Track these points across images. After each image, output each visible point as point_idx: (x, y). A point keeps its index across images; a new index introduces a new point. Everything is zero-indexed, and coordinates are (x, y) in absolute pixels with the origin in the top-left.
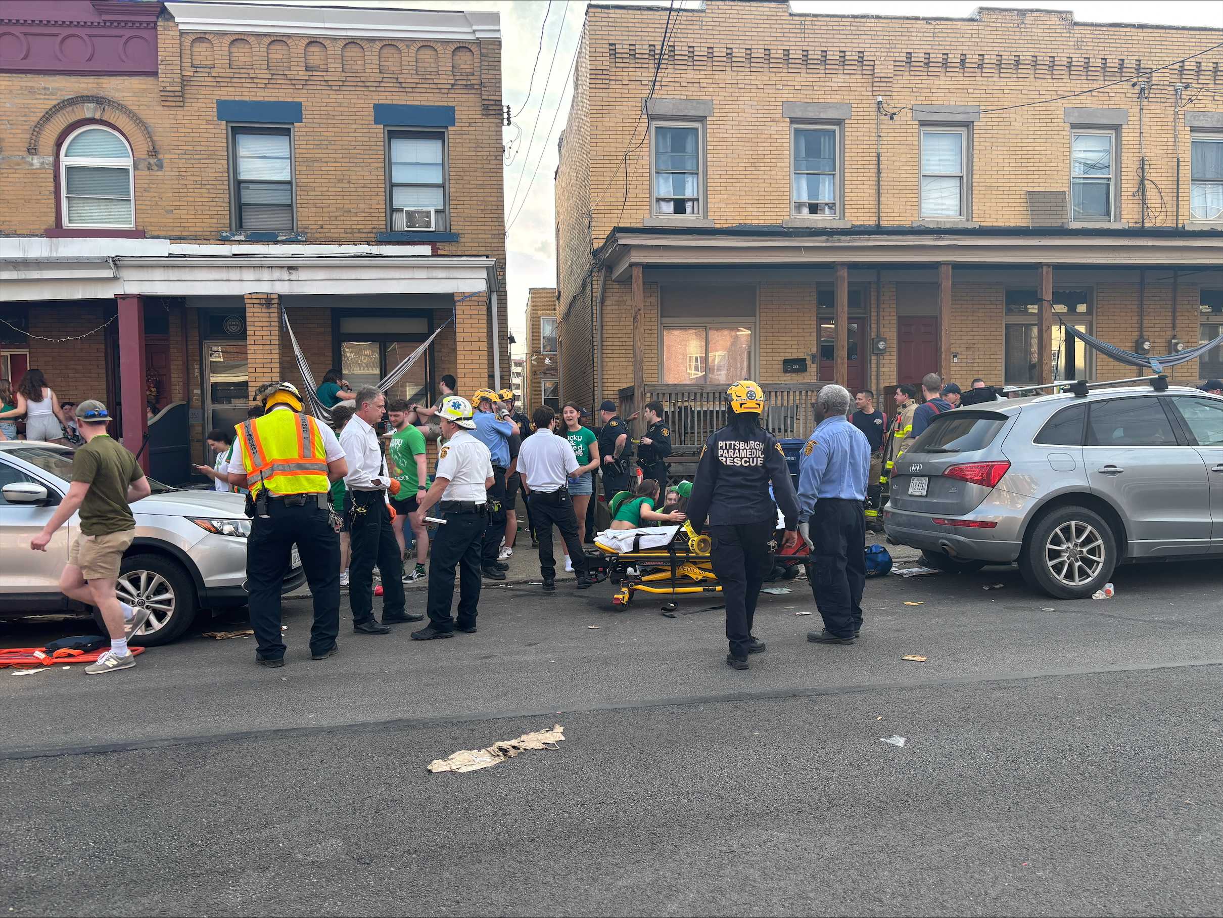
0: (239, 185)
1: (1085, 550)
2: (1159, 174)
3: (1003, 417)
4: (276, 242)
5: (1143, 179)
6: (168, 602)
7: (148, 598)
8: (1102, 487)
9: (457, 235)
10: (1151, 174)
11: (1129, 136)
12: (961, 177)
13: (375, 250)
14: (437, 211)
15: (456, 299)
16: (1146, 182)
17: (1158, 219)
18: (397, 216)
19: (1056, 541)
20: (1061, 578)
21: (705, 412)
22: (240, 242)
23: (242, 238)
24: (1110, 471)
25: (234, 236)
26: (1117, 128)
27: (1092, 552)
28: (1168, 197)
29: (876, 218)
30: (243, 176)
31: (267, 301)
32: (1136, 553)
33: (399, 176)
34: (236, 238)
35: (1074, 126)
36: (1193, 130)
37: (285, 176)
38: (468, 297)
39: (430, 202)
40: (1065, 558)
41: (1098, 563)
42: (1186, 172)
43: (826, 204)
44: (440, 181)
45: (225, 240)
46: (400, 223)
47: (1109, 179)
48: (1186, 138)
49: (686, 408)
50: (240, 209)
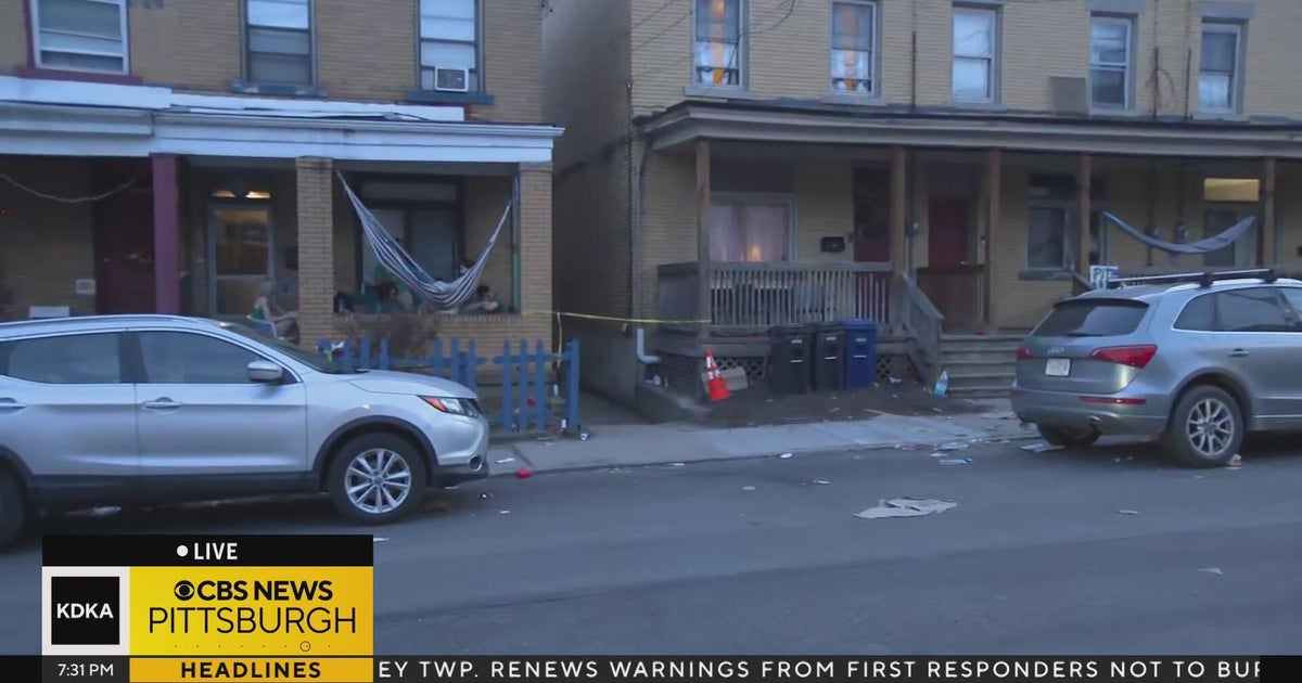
0: (249, 29)
1: (1218, 424)
2: (1171, 65)
3: (1143, 306)
4: (294, 97)
5: (1156, 69)
6: (402, 480)
7: (385, 476)
8: (1233, 368)
9: (492, 97)
10: (1164, 63)
11: (1144, 24)
12: (989, 60)
13: (403, 110)
14: (471, 71)
15: (522, 168)
16: (1159, 73)
17: (1170, 109)
18: (426, 75)
19: (1195, 417)
20: (1199, 449)
21: (768, 291)
22: (252, 95)
23: (255, 90)
24: (1238, 354)
25: (246, 87)
26: (1133, 17)
27: (1223, 426)
28: (1179, 88)
29: (910, 98)
30: (252, 21)
31: (320, 165)
32: (1259, 427)
33: (427, 30)
34: (249, 90)
35: (1095, 14)
36: (1206, 20)
37: (304, 24)
38: (534, 167)
39: (463, 60)
40: (1202, 432)
41: (1228, 436)
42: (1196, 62)
43: (860, 81)
44: (471, 37)
45: (235, 92)
46: (430, 82)
47: (1124, 67)
48: (1198, 28)
49: (750, 287)
50: (250, 56)
